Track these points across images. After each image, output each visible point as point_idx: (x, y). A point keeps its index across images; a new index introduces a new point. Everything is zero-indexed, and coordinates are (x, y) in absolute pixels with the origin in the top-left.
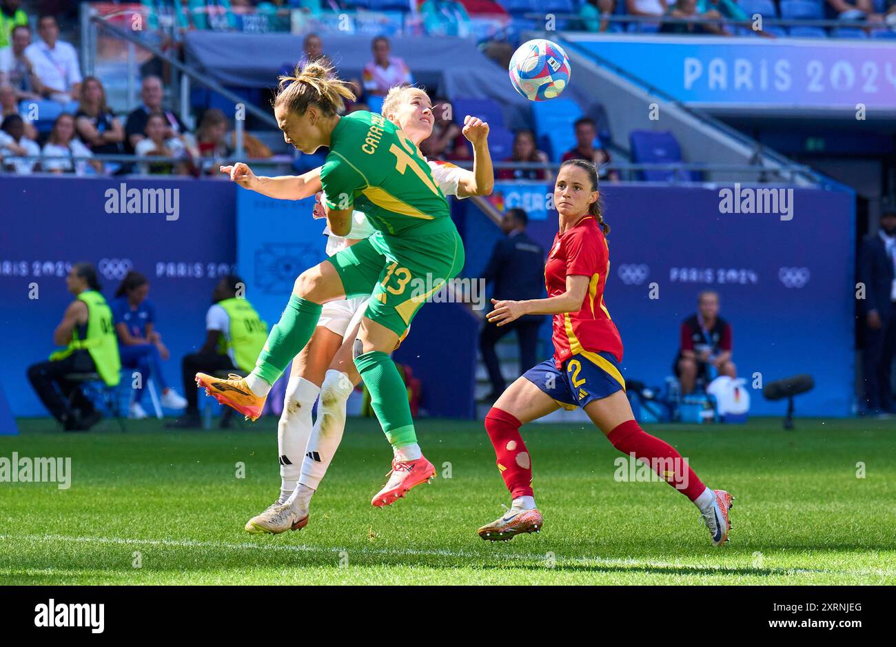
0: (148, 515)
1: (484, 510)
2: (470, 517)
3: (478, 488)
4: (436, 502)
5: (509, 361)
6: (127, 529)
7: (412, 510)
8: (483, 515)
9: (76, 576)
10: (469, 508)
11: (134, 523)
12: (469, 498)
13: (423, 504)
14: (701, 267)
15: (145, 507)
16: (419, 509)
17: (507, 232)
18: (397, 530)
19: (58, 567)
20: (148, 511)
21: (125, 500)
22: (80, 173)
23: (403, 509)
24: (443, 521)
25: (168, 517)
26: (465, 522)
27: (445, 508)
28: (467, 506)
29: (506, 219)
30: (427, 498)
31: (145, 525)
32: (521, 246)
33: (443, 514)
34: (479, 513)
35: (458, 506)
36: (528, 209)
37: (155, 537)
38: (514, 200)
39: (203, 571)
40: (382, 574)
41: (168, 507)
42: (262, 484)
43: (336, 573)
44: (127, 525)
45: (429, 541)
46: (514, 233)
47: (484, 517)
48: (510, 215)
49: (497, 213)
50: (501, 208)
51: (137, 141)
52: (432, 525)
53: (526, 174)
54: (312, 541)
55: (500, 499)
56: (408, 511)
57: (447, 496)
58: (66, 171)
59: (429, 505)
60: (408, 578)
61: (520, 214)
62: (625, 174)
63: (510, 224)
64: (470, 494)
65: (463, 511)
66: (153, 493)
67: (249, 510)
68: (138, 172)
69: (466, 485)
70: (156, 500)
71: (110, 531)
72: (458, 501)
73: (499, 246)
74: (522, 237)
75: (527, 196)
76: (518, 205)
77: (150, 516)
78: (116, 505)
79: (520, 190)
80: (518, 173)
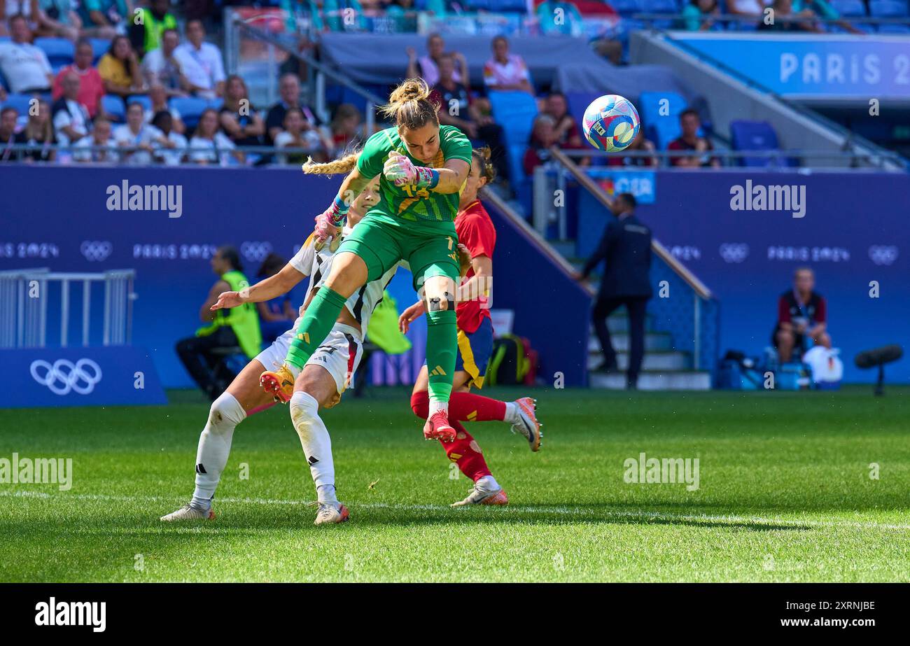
0: (287, 478)
1: (598, 471)
2: (584, 478)
3: (592, 451)
4: (553, 464)
5: (619, 333)
6: (268, 491)
7: (530, 471)
8: (596, 476)
9: (221, 535)
10: (583, 469)
11: (275, 485)
12: (583, 460)
13: (541, 466)
14: (797, 245)
15: (284, 470)
16: (537, 471)
17: (617, 214)
18: (517, 490)
19: (205, 526)
20: (288, 474)
21: (267, 464)
22: (224, 164)
23: (522, 470)
24: (559, 482)
25: (306, 479)
26: (580, 482)
27: (561, 469)
28: (582, 468)
29: (616, 203)
30: (544, 461)
31: (285, 487)
32: (631, 228)
33: (560, 475)
34: (592, 474)
35: (573, 468)
36: (636, 194)
37: (294, 498)
38: (624, 186)
39: (338, 529)
40: (504, 531)
41: (306, 470)
42: (392, 448)
43: (461, 530)
44: (268, 487)
45: (547, 500)
46: (624, 215)
47: (598, 477)
48: (620, 199)
49: (607, 197)
50: (611, 192)
51: (275, 135)
52: (549, 485)
53: (634, 161)
54: (439, 500)
55: (612, 461)
56: (527, 472)
57: (563, 458)
58: (210, 162)
59: (546, 467)
60: (528, 534)
61: (629, 198)
62: (727, 161)
63: (620, 207)
64: (585, 456)
65: (577, 472)
66: (291, 457)
67: (381, 473)
68: (277, 162)
69: (582, 448)
70: (295, 463)
71: (252, 493)
72: (573, 463)
73: (609, 229)
74: (632, 220)
75: (635, 181)
76: (627, 190)
77: (290, 479)
78: (258, 468)
79: (629, 176)
80: (627, 161)
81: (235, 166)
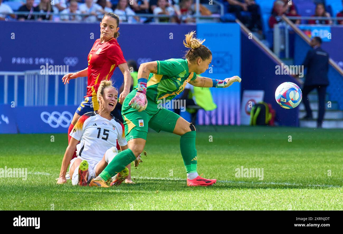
0: (160, 167)
1: (304, 166)
2: (298, 169)
3: (301, 156)
4: (283, 162)
5: (314, 102)
6: (151, 173)
7: (272, 165)
8: (303, 168)
9: (129, 193)
10: (297, 165)
11: (154, 171)
12: (297, 161)
13: (277, 163)
15: (158, 164)
16: (276, 165)
17: (312, 47)
18: (266, 174)
19: (122, 189)
20: (160, 165)
21: (150, 161)
22: (130, 22)
23: (269, 165)
24: (286, 170)
25: (168, 168)
26: (296, 171)
27: (287, 164)
28: (296, 164)
29: (312, 41)
30: (279, 160)
31: (159, 171)
32: (319, 53)
33: (286, 167)
34: (301, 167)
35: (292, 164)
36: (322, 37)
37: (163, 176)
38: (316, 33)
39: (184, 191)
40: (260, 193)
41: (168, 164)
42: (208, 154)
43: (240, 192)
44: (151, 171)
45: (280, 179)
46: (316, 47)
47: (304, 169)
48: (314, 39)
49: (308, 38)
50: (310, 36)
51: (154, 9)
52: (281, 172)
53: (321, 22)
54: (230, 178)
55: (311, 161)
56: (271, 166)
57: (288, 159)
58: (124, 21)
59: (280, 163)
60: (272, 195)
61: (318, 39)
63: (314, 43)
64: (297, 159)
65: (294, 166)
66: (161, 158)
67: (203, 165)
68: (154, 21)
69: (296, 155)
70: (163, 160)
71: (144, 174)
72: (292, 162)
73: (309, 53)
74: (319, 49)
75: (321, 31)
76: (318, 35)
77: (161, 168)
78: (146, 163)
79: (319, 29)
80: (317, 22)
81: (135, 23)
